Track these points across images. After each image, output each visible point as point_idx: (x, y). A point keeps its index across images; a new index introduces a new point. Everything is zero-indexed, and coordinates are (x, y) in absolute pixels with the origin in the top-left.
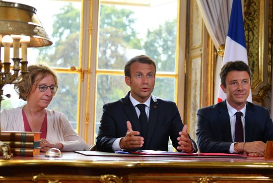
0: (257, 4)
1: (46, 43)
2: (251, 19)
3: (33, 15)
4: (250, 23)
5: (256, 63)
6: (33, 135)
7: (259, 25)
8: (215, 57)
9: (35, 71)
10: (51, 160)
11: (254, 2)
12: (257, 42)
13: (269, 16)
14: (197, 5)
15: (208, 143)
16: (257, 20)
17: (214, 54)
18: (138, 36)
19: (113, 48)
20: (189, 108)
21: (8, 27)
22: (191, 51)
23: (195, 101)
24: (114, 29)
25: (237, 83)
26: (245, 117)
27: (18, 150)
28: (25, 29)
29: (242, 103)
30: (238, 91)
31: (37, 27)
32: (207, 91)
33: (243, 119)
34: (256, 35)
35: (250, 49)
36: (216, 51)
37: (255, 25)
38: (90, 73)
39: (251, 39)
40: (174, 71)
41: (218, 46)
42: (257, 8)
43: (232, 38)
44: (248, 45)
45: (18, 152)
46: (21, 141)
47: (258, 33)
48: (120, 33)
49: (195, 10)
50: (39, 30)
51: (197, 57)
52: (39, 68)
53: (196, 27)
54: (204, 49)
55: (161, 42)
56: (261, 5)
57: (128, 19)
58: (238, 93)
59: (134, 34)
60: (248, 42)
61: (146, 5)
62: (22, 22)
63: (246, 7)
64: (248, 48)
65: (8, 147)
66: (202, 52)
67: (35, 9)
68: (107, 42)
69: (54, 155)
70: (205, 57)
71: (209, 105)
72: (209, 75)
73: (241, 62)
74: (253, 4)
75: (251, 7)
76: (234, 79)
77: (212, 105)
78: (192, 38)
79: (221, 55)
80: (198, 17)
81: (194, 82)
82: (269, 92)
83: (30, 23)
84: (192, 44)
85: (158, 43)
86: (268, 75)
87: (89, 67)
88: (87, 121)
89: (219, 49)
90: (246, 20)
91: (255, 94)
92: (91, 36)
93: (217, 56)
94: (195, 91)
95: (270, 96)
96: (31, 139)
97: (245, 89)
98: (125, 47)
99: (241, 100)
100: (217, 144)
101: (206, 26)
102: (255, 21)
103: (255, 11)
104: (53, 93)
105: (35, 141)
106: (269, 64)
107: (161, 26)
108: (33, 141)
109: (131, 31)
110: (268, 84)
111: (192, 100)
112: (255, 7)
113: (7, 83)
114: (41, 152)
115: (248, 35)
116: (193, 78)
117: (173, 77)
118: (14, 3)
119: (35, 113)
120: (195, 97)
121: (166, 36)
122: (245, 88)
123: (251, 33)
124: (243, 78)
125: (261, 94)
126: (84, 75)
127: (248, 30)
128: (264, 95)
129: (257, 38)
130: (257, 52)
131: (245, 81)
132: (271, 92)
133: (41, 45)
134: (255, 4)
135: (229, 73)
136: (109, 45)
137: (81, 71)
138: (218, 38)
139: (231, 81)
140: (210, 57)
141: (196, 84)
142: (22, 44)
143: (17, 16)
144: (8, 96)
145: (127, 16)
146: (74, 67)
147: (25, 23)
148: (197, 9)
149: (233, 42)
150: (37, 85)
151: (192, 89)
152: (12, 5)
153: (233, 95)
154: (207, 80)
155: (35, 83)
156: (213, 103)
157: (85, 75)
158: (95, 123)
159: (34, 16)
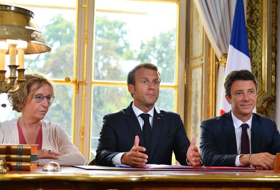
0: (260, 11)
1: (44, 49)
2: (253, 27)
3: (30, 19)
4: (252, 31)
5: (259, 73)
6: (30, 147)
7: (262, 33)
8: (217, 67)
9: (31, 80)
10: (50, 174)
11: (257, 10)
12: (260, 51)
13: (273, 24)
14: (197, 13)
15: (212, 156)
16: (260, 28)
17: (216, 64)
18: (132, 48)
19: (105, 61)
20: (190, 121)
21: (4, 31)
22: (191, 61)
23: (196, 114)
24: (106, 41)
25: (243, 93)
26: (251, 130)
27: (14, 164)
28: (22, 34)
29: (248, 114)
30: (244, 101)
31: (35, 32)
32: (208, 102)
33: (249, 131)
34: (259, 44)
35: (253, 59)
36: (218, 60)
37: (258, 34)
38: (85, 84)
39: (254, 48)
40: (173, 82)
41: (219, 55)
42: (260, 16)
43: (234, 47)
44: (251, 54)
45: (14, 166)
46: (17, 154)
47: (261, 42)
48: (112, 45)
49: (195, 18)
50: (37, 36)
51: (198, 67)
52: (34, 77)
53: (197, 36)
54: (206, 58)
55: (155, 54)
56: (264, 13)
57: (120, 31)
58: (244, 104)
59: (127, 45)
60: (251, 52)
61: (143, 13)
62: (19, 27)
63: (248, 14)
64: (251, 57)
65: (4, 160)
66: (203, 61)
67: (32, 13)
68: (99, 54)
69: (52, 169)
70: (206, 67)
71: (211, 118)
72: (211, 86)
73: (246, 71)
74: (256, 12)
75: (254, 14)
76: (240, 89)
77: (214, 117)
78: (192, 47)
79: (223, 64)
80: (198, 25)
81: (195, 93)
82: (273, 103)
83: (27, 27)
84: (192, 53)
85: (152, 55)
86: (272, 85)
87: (85, 78)
88: (83, 135)
89: (221, 58)
90: (249, 28)
91: (259, 106)
92: (86, 45)
93: (219, 66)
94: (196, 103)
95: (274, 108)
96: (27, 152)
97: (251, 100)
98: (117, 60)
99: (247, 111)
100: (222, 157)
101: (208, 35)
102: (258, 30)
103: (258, 19)
104: (49, 104)
105: (32, 154)
106: (273, 74)
107: (154, 38)
108: (30, 155)
109: (123, 42)
110: (272, 95)
111: (193, 112)
112: (258, 14)
113: (3, 92)
114: (38, 165)
115: (251, 44)
116: (193, 89)
117: (172, 88)
118: (10, 7)
119: (30, 125)
120: (196, 109)
121: (161, 48)
122: (252, 98)
123: (253, 42)
124: (249, 88)
125: (265, 105)
126: (78, 87)
127: (250, 38)
128: (268, 106)
129: (260, 47)
130: (260, 61)
131: (251, 91)
132: (275, 103)
133: (38, 52)
134: (258, 12)
135: (234, 83)
136: (101, 57)
137: (76, 82)
138: (219, 47)
139: (237, 91)
140: (211, 67)
141: (197, 96)
142: (18, 51)
143: (13, 19)
144: (4, 106)
145: (120, 28)
146: (69, 79)
147: (22, 27)
148: (198, 16)
149: (236, 51)
150: (33, 95)
151: (192, 101)
152: (8, 8)
153: (239, 106)
154: (208, 91)
155: (31, 93)
156: (215, 116)
157: (80, 86)
158: (91, 137)
159: (32, 20)
